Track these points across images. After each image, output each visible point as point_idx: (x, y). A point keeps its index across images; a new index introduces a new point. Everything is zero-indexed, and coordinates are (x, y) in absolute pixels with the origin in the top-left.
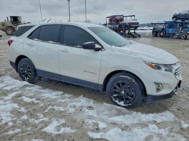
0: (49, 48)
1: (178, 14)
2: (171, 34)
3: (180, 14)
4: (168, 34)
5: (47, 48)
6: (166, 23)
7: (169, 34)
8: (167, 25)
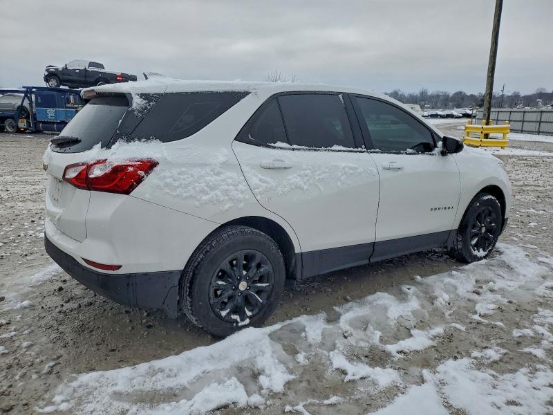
0: (351, 168)
1: (60, 69)
2: (54, 123)
3: (66, 68)
4: (44, 123)
5: (344, 168)
6: (28, 91)
7: (47, 123)
8: (33, 97)
